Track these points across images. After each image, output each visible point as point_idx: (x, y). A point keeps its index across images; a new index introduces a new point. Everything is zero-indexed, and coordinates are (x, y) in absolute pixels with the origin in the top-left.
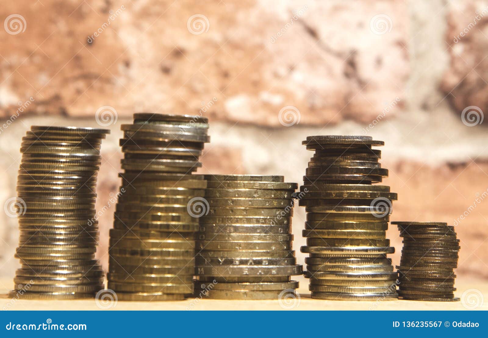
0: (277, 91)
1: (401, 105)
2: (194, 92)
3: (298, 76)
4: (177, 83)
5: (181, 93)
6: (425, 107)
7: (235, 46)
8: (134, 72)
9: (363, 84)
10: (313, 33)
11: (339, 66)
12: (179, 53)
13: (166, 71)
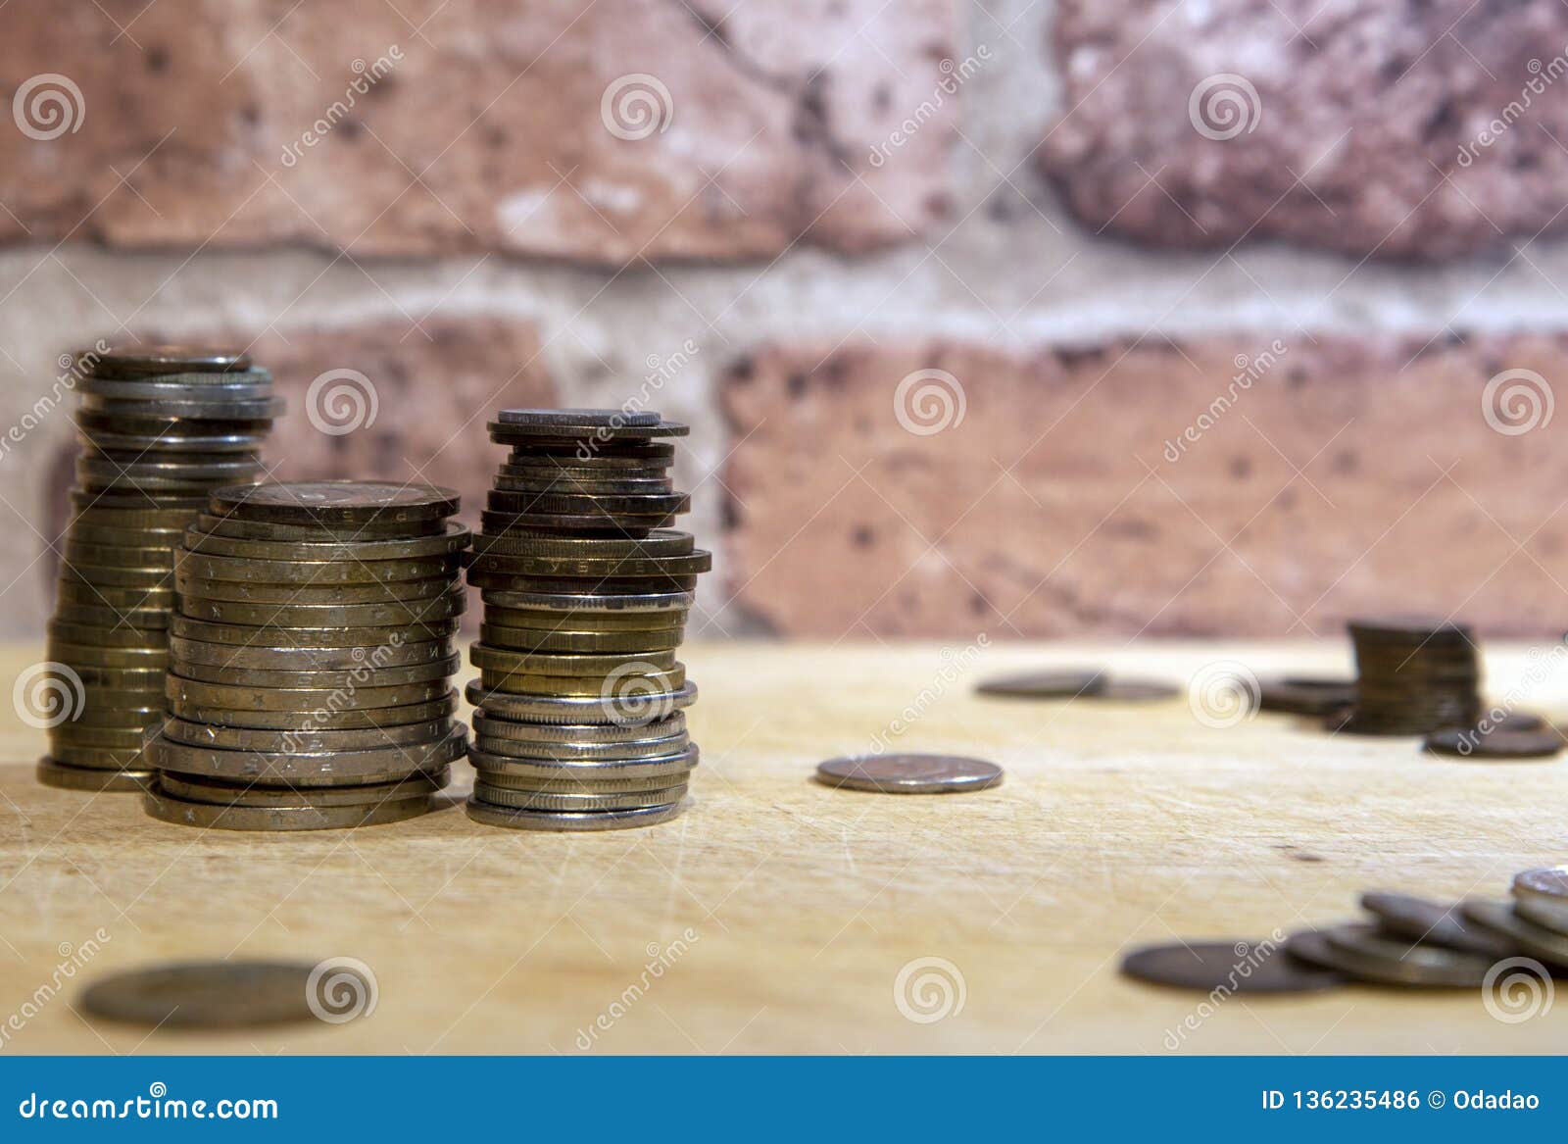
0: (625, 178)
1: (939, 207)
2: (418, 185)
3: (680, 140)
4: (375, 161)
5: (387, 185)
6: (999, 211)
8: (270, 134)
9: (844, 158)
10: (714, 29)
11: (779, 113)
13: (347, 130)
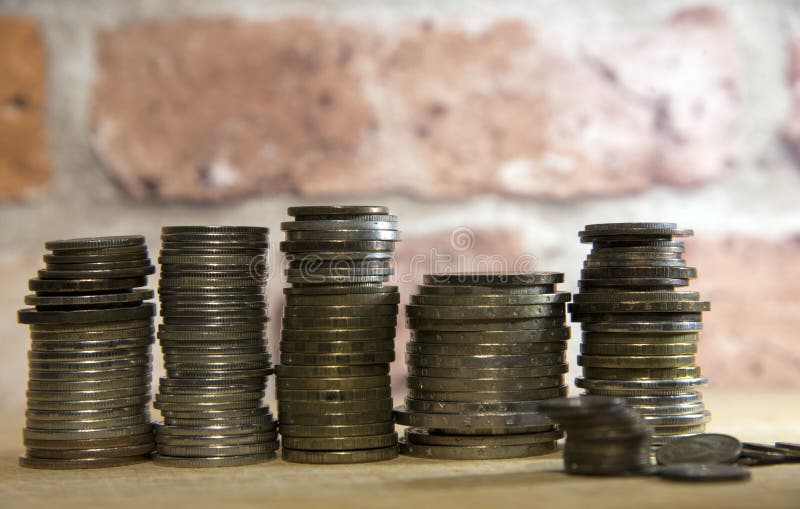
1: (730, 164)
2: (458, 159)
4: (437, 148)
5: (443, 161)
6: (763, 163)
7: (509, 98)
10: (609, 75)
12: (437, 111)
13: (422, 133)
